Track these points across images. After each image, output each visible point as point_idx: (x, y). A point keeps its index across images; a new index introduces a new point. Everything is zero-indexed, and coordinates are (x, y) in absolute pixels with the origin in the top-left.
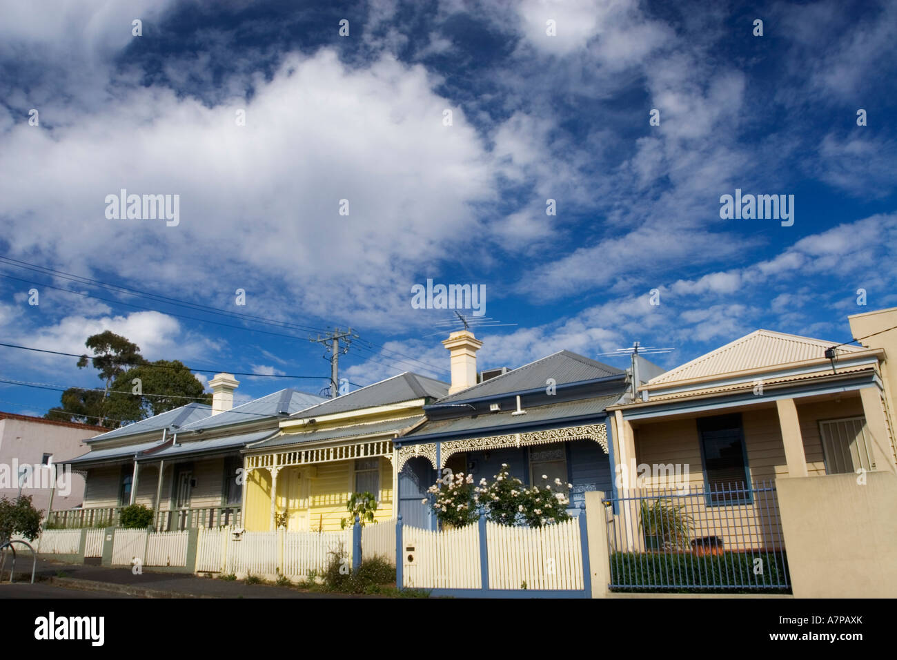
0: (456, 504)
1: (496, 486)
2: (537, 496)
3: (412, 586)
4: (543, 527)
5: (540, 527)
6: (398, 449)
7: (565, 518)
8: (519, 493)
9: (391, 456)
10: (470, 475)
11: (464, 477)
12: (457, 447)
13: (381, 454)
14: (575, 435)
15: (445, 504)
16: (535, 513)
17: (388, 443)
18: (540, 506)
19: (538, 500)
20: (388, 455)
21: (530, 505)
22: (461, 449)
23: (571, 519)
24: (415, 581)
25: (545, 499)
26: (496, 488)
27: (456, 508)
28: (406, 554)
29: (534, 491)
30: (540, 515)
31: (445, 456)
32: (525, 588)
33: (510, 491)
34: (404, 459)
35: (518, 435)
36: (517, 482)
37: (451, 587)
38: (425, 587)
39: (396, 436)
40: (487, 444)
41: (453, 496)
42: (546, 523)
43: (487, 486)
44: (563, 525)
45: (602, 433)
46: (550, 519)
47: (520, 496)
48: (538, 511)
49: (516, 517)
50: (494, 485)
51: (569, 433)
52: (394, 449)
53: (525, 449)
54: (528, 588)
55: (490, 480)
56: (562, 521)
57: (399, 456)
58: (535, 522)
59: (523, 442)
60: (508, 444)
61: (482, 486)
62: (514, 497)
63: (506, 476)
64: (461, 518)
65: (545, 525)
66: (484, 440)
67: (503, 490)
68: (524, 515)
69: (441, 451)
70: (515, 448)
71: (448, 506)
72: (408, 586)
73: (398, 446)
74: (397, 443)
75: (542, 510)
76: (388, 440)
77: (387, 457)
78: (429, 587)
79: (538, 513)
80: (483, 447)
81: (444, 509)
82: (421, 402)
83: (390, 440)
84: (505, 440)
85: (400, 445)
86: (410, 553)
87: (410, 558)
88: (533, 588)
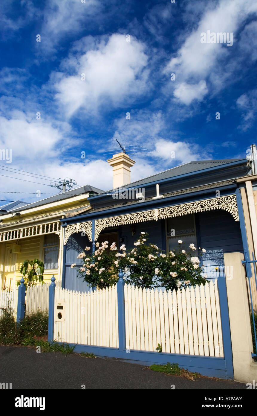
0: (99, 268)
1: (135, 251)
2: (173, 259)
3: (60, 341)
4: (179, 290)
5: (176, 290)
6: (65, 227)
7: (202, 281)
8: (156, 257)
9: (59, 233)
10: (114, 244)
11: (109, 245)
12: (107, 223)
13: (53, 232)
14: (207, 207)
15: (89, 268)
16: (171, 276)
17: (58, 223)
18: (176, 269)
19: (174, 263)
20: (57, 233)
21: (166, 268)
22: (110, 225)
23: (209, 282)
24: (62, 337)
25: (181, 263)
26: (135, 253)
27: (98, 271)
28: (57, 312)
29: (170, 255)
30: (176, 278)
31: (98, 230)
32: (161, 351)
33: (148, 256)
34: (68, 234)
35: (156, 211)
36: (154, 248)
37: (92, 344)
38: (71, 342)
39: (63, 218)
40: (131, 219)
41: (97, 261)
42: (181, 285)
43: (126, 252)
44: (200, 289)
45: (233, 203)
46: (186, 282)
47: (156, 260)
48: (174, 274)
49: (153, 280)
50: (133, 250)
51: (201, 206)
52: (61, 227)
53: (162, 222)
54: (163, 351)
55: (130, 246)
56: (199, 284)
57: (65, 232)
58: (171, 285)
59: (161, 216)
60: (148, 219)
61: (121, 252)
62: (151, 261)
63: (144, 242)
64: (102, 280)
65: (180, 287)
66: (128, 216)
67: (141, 255)
68: (160, 278)
69: (95, 227)
70: (154, 221)
71: (92, 270)
72: (57, 341)
73: (64, 225)
74: (64, 222)
75: (178, 272)
76: (58, 221)
77: (56, 233)
78: (73, 342)
79: (174, 276)
80: (128, 222)
81: (88, 273)
82: (87, 196)
83: (59, 221)
84: (145, 215)
85: (66, 223)
86: (60, 311)
87: (60, 316)
88: (168, 351)
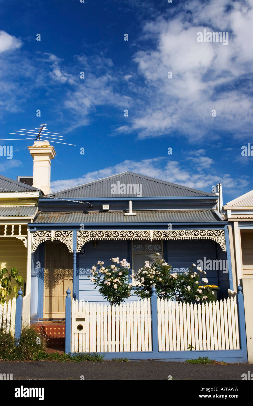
6: (32, 232)
9: (23, 238)
13: (12, 236)
17: (21, 226)
22: (97, 237)
28: (75, 324)
31: (82, 242)
32: (191, 350)
34: (38, 242)
35: (150, 232)
39: (32, 221)
40: (123, 236)
45: (221, 236)
52: (27, 232)
57: (34, 238)
59: (155, 237)
60: (143, 238)
69: (77, 238)
74: (31, 227)
77: (19, 238)
82: (35, 195)
85: (35, 229)
86: (80, 323)
87: (80, 328)
